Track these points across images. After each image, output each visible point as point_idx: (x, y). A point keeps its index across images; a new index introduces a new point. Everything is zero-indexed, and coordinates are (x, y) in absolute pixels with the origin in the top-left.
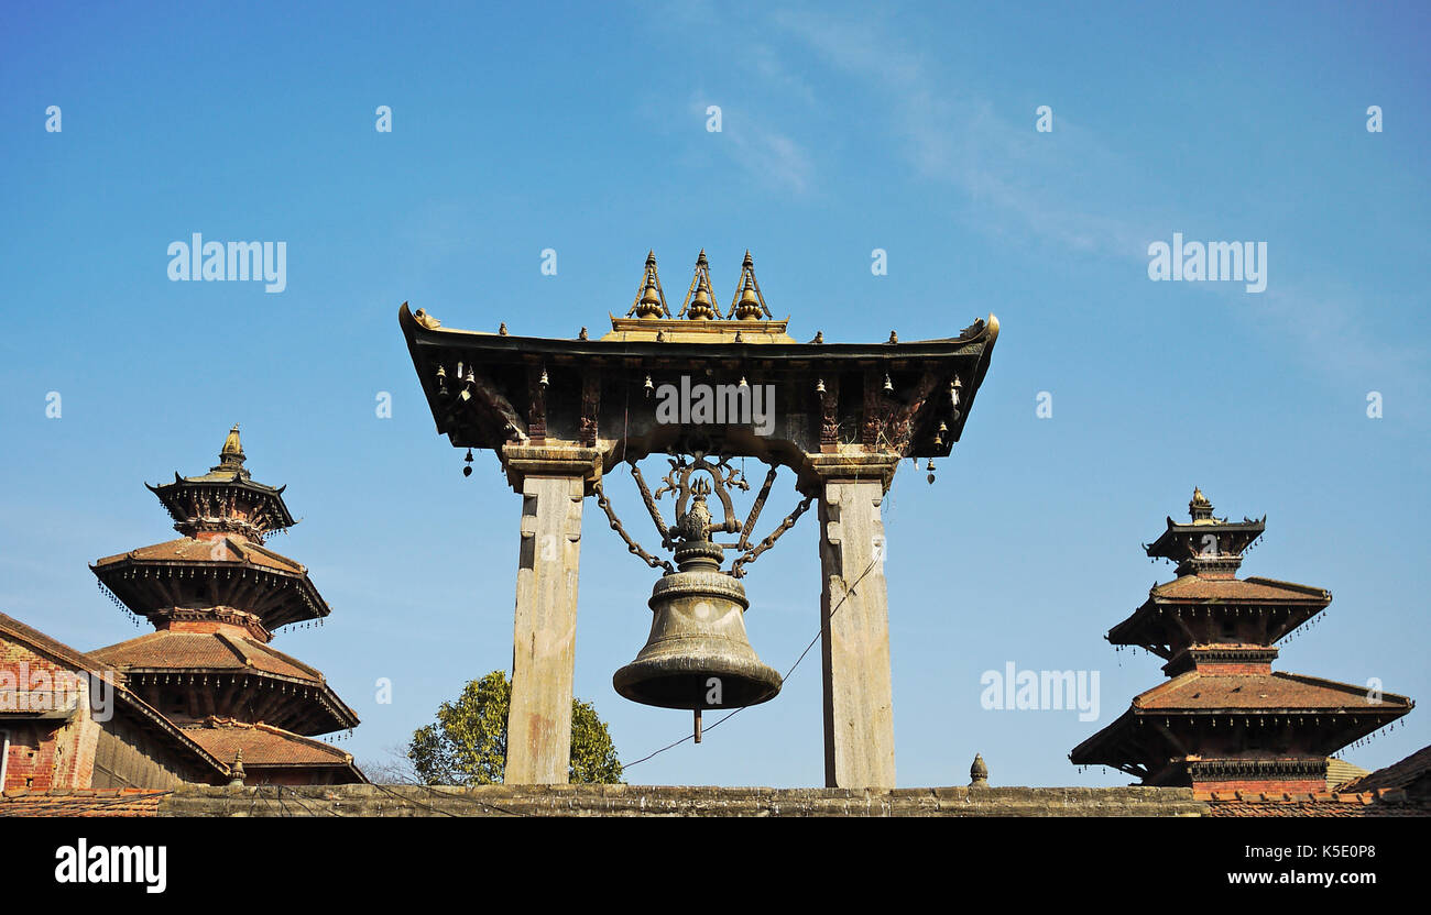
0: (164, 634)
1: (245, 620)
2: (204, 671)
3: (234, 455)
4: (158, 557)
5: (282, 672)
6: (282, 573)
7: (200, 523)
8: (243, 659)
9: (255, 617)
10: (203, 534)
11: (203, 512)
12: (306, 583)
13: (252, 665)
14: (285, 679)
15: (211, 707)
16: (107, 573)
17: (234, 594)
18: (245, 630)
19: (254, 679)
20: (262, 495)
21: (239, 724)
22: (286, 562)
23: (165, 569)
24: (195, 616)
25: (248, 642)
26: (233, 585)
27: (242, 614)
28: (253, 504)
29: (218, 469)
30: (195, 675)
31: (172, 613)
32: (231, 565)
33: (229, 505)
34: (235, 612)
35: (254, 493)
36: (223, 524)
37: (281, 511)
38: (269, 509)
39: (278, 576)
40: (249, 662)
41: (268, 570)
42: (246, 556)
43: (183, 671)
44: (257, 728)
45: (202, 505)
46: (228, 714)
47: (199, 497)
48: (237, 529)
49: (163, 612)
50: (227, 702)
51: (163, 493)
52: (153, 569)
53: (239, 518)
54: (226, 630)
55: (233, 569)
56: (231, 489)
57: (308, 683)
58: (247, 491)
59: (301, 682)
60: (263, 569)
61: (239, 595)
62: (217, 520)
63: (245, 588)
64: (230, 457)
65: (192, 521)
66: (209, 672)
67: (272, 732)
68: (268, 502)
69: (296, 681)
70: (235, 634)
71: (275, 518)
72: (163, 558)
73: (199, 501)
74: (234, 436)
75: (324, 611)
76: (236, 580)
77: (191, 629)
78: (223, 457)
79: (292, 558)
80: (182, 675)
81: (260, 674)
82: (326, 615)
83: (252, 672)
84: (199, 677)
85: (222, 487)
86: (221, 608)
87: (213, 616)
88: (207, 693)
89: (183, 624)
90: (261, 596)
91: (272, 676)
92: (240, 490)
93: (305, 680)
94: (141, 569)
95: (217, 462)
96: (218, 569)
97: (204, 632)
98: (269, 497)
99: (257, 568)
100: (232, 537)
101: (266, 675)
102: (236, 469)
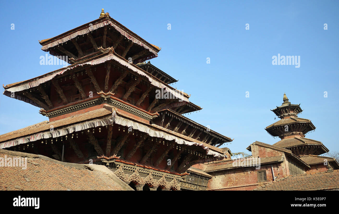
0: (283, 140)
1: (300, 134)
2: (296, 146)
3: (286, 100)
4: (279, 125)
5: (313, 143)
6: (306, 122)
7: (284, 115)
8: (304, 142)
9: (301, 133)
10: (285, 117)
11: (284, 113)
12: (311, 123)
13: (306, 143)
14: (314, 145)
15: (299, 153)
16: (269, 130)
17: (296, 128)
18: (300, 136)
19: (307, 146)
20: (295, 107)
21: (306, 156)
22: (305, 120)
23: (281, 127)
24: (289, 135)
25: (302, 138)
26: (295, 127)
27: (299, 132)
28: (294, 109)
29: (284, 103)
30: (295, 147)
31: (284, 135)
32: (295, 123)
33: (289, 110)
34: (297, 132)
35: (294, 107)
36: (289, 115)
37: (300, 109)
38: (297, 109)
39: (305, 123)
40: (305, 142)
41: (302, 122)
42: (297, 121)
43: (292, 147)
44: (310, 156)
45: (283, 112)
46: (303, 154)
47: (282, 110)
48: (292, 115)
49: (282, 135)
50: (302, 151)
51: (274, 111)
52: (279, 127)
53: (292, 113)
54: (296, 137)
55: (295, 124)
56: (289, 107)
57: (319, 145)
58: (292, 107)
59: (317, 145)
60: (301, 122)
61: (297, 129)
62: (287, 114)
63: (298, 127)
64: (285, 100)
65: (282, 115)
66: (298, 146)
67: (314, 156)
68: (297, 108)
69: (316, 145)
70: (299, 137)
71: (299, 111)
72: (280, 124)
73: (283, 111)
74: (285, 96)
75: (314, 128)
76: (296, 126)
77: (289, 138)
78: (284, 101)
79: (307, 119)
80: (292, 148)
81: (308, 145)
82: (315, 129)
83: (307, 144)
84: (296, 148)
85: (286, 107)
86: (294, 132)
87: (293, 134)
88: (297, 150)
89: (287, 137)
90: (302, 128)
91: (311, 145)
92: (291, 107)
93: (318, 144)
94: (276, 128)
95: (283, 102)
96: (292, 124)
97: (292, 138)
98: (297, 107)
99: (300, 122)
100: (292, 117)
101: (310, 145)
102: (288, 102)
